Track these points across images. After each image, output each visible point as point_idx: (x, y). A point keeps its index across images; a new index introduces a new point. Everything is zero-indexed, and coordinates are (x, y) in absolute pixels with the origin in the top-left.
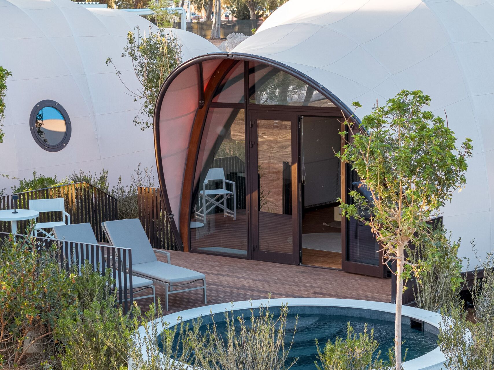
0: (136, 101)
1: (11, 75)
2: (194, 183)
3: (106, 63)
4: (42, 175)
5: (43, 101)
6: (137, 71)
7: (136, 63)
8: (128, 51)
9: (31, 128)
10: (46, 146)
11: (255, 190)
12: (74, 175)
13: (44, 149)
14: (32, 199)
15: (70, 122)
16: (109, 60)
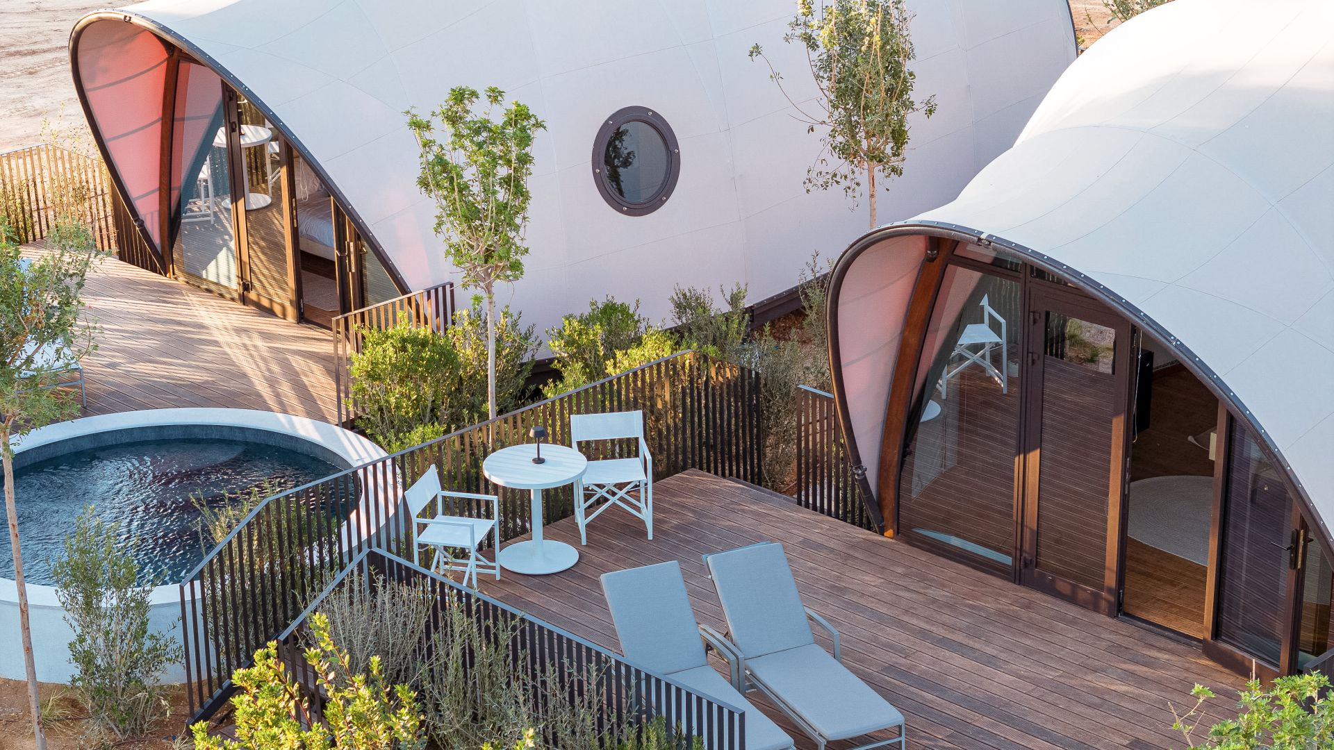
0: (813, 131)
1: (545, 128)
2: (913, 389)
3: (751, 56)
4: (610, 298)
5: (621, 110)
6: (815, 69)
7: (814, 55)
8: (799, 31)
9: (594, 172)
10: (626, 204)
11: (1034, 449)
12: (678, 291)
13: (621, 211)
14: (579, 412)
15: (678, 149)
16: (756, 50)
